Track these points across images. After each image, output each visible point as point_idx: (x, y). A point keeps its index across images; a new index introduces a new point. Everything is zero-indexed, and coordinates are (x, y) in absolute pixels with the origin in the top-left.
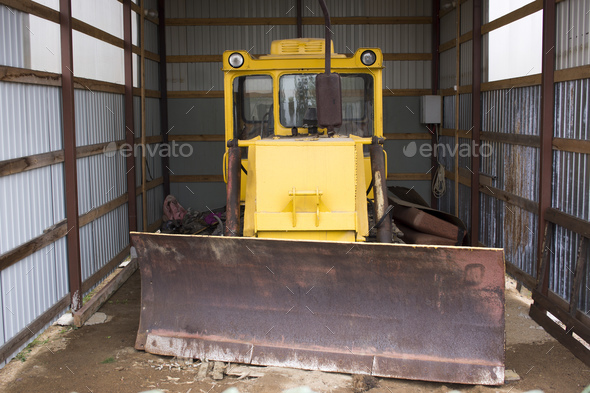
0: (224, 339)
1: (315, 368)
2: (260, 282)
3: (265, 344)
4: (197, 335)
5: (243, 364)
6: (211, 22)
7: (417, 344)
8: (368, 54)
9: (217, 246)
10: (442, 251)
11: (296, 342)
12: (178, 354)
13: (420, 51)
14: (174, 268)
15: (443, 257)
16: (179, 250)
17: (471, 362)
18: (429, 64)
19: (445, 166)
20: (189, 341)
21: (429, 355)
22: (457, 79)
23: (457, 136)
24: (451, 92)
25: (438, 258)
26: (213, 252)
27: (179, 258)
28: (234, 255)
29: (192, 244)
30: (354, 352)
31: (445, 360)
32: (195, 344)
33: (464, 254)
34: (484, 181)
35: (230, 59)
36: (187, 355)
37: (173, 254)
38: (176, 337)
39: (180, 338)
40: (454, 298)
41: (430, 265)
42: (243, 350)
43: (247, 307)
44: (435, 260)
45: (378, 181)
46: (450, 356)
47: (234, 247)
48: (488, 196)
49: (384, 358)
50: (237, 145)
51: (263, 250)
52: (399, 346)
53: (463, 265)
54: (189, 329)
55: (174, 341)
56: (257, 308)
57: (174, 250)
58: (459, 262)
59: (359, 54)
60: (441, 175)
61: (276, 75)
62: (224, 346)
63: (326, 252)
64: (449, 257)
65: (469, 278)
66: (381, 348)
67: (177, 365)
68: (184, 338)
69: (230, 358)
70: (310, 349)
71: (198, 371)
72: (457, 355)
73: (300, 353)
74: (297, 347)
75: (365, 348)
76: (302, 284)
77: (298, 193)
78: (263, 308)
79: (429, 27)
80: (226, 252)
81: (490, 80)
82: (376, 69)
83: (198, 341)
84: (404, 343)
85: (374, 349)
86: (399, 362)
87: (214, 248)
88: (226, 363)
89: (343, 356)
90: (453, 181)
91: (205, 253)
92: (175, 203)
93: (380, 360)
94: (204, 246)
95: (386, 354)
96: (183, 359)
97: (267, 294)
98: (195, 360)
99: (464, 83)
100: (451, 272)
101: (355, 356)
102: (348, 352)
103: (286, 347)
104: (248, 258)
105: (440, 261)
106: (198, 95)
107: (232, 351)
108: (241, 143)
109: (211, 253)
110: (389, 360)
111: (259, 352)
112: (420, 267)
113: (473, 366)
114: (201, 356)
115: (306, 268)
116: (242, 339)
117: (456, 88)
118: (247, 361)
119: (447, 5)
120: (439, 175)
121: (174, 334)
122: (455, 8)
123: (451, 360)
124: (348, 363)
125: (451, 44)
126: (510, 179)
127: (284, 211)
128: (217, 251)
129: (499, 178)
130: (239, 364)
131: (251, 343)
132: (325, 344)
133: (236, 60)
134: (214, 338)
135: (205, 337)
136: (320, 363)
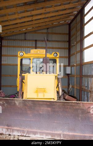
0: (18, 129)
1: (45, 137)
2: (29, 112)
3: (30, 130)
4: (10, 127)
5: (23, 136)
6: (14, 47)
7: (73, 130)
8: (55, 54)
9: (17, 102)
10: (81, 103)
11: (39, 129)
12: (4, 133)
13: (65, 56)
14: (4, 108)
15: (81, 105)
16: (6, 103)
17: (89, 135)
18: (67, 59)
19: (72, 84)
20: (8, 129)
21: (77, 133)
22: (75, 62)
23: (75, 77)
24: (74, 66)
25: (80, 105)
26: (16, 103)
27: (6, 105)
28: (22, 104)
29: (10, 101)
30: (56, 132)
31: (82, 135)
32: (9, 130)
33: (87, 104)
34: (83, 87)
35: (20, 54)
36: (7, 134)
37: (4, 104)
38: (4, 128)
39: (5, 128)
40: (84, 116)
41: (77, 107)
42: (23, 132)
43: (25, 119)
44: (79, 106)
45: (60, 85)
46: (83, 134)
47: (22, 102)
48: (84, 91)
49: (64, 134)
50: (22, 75)
51: (30, 103)
52: (69, 131)
53: (87, 107)
54: (8, 126)
55: (3, 129)
56: (28, 119)
57: (4, 102)
58: (86, 107)
59: (53, 53)
60: (71, 87)
61: (32, 58)
62: (18, 131)
63: (48, 104)
64: (83, 105)
65: (88, 111)
66: (63, 131)
67: (4, 136)
68: (6, 128)
69: (19, 134)
70: (43, 131)
71: (10, 138)
72: (85, 133)
73: (40, 133)
74: (39, 131)
75: (59, 131)
76: (41, 113)
77: (39, 88)
78: (30, 119)
79: (67, 50)
80: (20, 103)
81: (85, 62)
82: (57, 58)
83: (10, 129)
84: (70, 130)
85: (61, 131)
86: (69, 135)
87: (16, 102)
88: (19, 136)
89: (52, 134)
90: (74, 88)
91: (13, 104)
92: (3, 93)
93: (63, 134)
94: (13, 101)
95: (65, 133)
96: (6, 135)
97: (31, 115)
98: (9, 135)
99: (77, 63)
100: (83, 109)
101: (56, 133)
102: (54, 132)
103: (36, 131)
104: (26, 105)
105: (80, 106)
106: (10, 65)
107: (20, 132)
108: (23, 75)
109: (15, 104)
110: (66, 135)
111: (28, 132)
112: (75, 108)
113: (90, 136)
114: (11, 134)
115: (42, 108)
116: (23, 129)
117: (75, 65)
118: (25, 135)
119: (73, 44)
120: (70, 87)
121: (3, 127)
122: (75, 45)
123: (84, 135)
124: (54, 135)
125: (74, 54)
126: (91, 87)
127: (35, 93)
128: (17, 103)
129: (88, 87)
130: (22, 136)
131: (26, 130)
132: (47, 130)
133: (21, 54)
134: (15, 128)
135: (12, 128)
136: (46, 136)
